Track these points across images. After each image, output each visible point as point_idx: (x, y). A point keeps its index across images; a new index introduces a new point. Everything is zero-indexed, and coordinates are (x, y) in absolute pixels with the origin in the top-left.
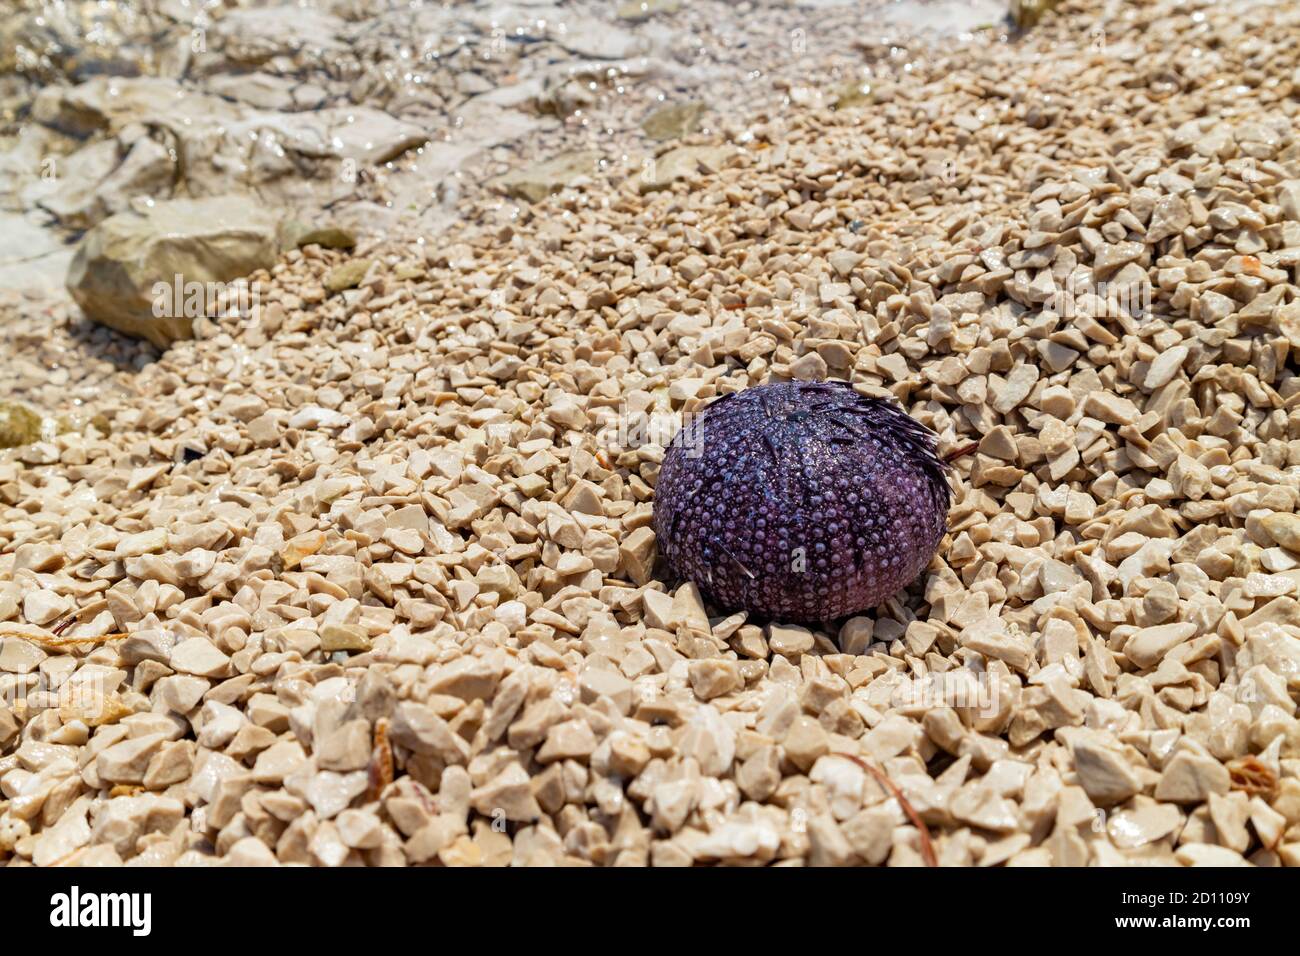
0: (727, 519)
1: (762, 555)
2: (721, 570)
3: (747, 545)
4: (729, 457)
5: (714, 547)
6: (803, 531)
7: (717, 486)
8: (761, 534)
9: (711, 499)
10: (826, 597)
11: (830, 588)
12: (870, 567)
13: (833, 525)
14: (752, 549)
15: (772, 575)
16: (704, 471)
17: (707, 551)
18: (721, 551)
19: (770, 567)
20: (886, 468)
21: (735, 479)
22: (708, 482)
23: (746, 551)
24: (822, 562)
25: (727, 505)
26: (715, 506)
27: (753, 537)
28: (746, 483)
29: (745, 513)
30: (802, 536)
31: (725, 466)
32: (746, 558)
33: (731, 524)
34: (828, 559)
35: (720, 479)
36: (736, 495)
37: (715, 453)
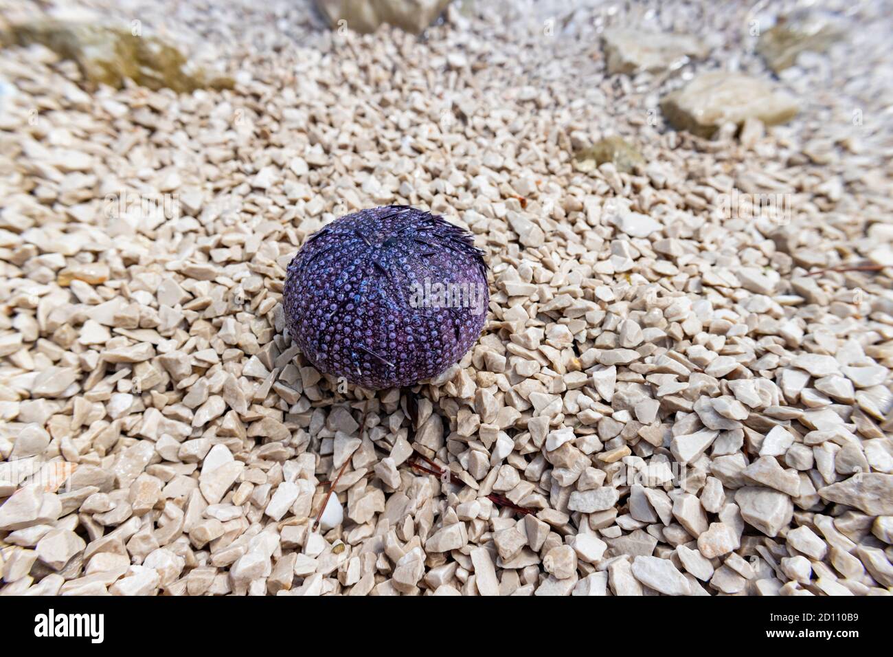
0: (366, 329)
1: (396, 349)
2: (367, 365)
3: (385, 345)
4: (352, 283)
5: (359, 350)
6: (422, 325)
7: (350, 307)
8: (393, 335)
9: (348, 317)
10: (440, 364)
11: (442, 357)
12: (464, 336)
13: (440, 316)
14: (388, 346)
15: (405, 360)
16: (335, 297)
17: (354, 354)
18: (365, 353)
19: (404, 355)
20: (459, 267)
21: (364, 299)
22: (343, 305)
23: (384, 349)
24: (437, 342)
25: (364, 319)
26: (353, 322)
27: (388, 338)
28: (372, 301)
29: (377, 322)
30: (422, 329)
31: (351, 290)
32: (385, 353)
33: (369, 333)
34: (440, 340)
35: (351, 301)
36: (368, 311)
37: (340, 282)
